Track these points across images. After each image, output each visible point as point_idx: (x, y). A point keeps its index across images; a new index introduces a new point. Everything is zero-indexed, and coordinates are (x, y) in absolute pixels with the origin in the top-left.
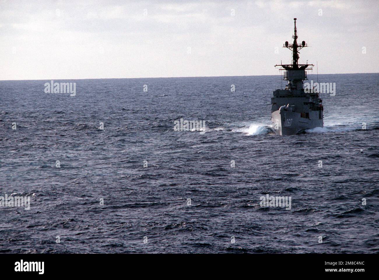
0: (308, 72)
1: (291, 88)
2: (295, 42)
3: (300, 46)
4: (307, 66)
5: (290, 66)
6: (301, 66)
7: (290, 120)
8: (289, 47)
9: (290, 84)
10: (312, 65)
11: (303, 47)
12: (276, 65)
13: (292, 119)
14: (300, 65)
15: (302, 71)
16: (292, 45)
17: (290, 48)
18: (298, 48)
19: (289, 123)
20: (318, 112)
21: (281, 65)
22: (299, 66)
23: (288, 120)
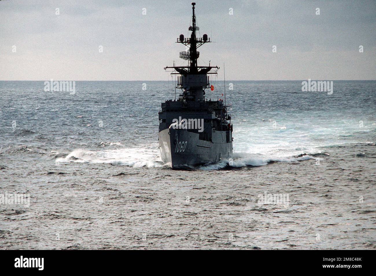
0: (211, 77)
1: (187, 99)
2: (193, 35)
3: (201, 42)
4: (209, 68)
5: (186, 69)
6: (201, 69)
7: (183, 142)
8: (185, 42)
9: (185, 93)
10: (217, 67)
11: (204, 42)
12: (167, 67)
13: (186, 142)
14: (200, 67)
15: (203, 75)
16: (189, 39)
17: (187, 44)
18: (197, 44)
19: (182, 147)
20: (224, 133)
21: (174, 67)
22: (198, 68)
23: (180, 143)
